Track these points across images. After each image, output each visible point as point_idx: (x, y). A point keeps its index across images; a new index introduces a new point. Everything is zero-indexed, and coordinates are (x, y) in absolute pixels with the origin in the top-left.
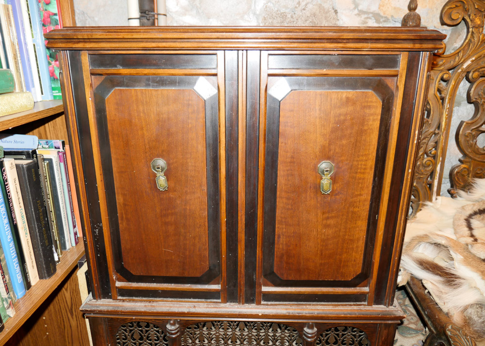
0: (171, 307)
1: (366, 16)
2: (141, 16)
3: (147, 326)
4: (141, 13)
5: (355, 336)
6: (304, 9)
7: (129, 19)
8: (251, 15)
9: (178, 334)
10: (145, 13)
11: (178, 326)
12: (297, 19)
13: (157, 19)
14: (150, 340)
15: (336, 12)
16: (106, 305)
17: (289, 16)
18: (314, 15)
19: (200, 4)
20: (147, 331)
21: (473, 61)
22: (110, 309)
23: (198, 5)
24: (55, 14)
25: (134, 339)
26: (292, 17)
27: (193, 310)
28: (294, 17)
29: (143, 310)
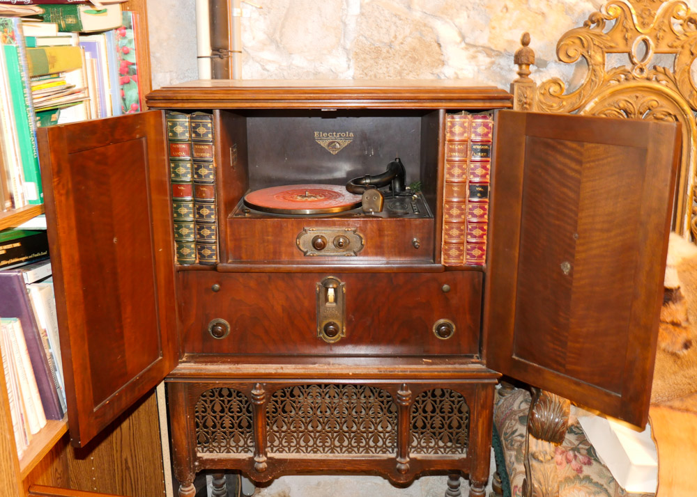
0: (257, 369)
1: (475, 49)
2: (213, 54)
3: (230, 395)
4: (213, 50)
5: (453, 402)
6: (402, 43)
7: (198, 57)
8: (340, 49)
9: (264, 401)
10: (218, 50)
11: (263, 391)
12: (394, 55)
13: (232, 57)
14: (232, 412)
15: (439, 45)
16: (188, 369)
17: (384, 50)
18: (414, 49)
19: (280, 38)
20: (229, 401)
21: (596, 103)
22: (193, 372)
23: (278, 39)
24: (133, 64)
25: (214, 412)
26: (388, 52)
27: (280, 371)
28: (390, 51)
29: (227, 372)
